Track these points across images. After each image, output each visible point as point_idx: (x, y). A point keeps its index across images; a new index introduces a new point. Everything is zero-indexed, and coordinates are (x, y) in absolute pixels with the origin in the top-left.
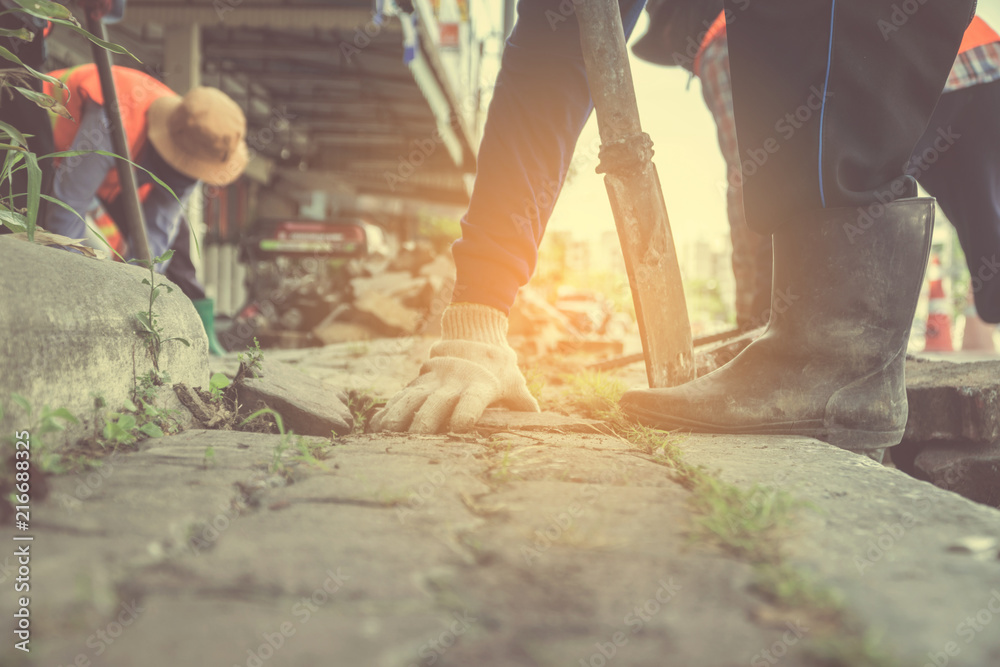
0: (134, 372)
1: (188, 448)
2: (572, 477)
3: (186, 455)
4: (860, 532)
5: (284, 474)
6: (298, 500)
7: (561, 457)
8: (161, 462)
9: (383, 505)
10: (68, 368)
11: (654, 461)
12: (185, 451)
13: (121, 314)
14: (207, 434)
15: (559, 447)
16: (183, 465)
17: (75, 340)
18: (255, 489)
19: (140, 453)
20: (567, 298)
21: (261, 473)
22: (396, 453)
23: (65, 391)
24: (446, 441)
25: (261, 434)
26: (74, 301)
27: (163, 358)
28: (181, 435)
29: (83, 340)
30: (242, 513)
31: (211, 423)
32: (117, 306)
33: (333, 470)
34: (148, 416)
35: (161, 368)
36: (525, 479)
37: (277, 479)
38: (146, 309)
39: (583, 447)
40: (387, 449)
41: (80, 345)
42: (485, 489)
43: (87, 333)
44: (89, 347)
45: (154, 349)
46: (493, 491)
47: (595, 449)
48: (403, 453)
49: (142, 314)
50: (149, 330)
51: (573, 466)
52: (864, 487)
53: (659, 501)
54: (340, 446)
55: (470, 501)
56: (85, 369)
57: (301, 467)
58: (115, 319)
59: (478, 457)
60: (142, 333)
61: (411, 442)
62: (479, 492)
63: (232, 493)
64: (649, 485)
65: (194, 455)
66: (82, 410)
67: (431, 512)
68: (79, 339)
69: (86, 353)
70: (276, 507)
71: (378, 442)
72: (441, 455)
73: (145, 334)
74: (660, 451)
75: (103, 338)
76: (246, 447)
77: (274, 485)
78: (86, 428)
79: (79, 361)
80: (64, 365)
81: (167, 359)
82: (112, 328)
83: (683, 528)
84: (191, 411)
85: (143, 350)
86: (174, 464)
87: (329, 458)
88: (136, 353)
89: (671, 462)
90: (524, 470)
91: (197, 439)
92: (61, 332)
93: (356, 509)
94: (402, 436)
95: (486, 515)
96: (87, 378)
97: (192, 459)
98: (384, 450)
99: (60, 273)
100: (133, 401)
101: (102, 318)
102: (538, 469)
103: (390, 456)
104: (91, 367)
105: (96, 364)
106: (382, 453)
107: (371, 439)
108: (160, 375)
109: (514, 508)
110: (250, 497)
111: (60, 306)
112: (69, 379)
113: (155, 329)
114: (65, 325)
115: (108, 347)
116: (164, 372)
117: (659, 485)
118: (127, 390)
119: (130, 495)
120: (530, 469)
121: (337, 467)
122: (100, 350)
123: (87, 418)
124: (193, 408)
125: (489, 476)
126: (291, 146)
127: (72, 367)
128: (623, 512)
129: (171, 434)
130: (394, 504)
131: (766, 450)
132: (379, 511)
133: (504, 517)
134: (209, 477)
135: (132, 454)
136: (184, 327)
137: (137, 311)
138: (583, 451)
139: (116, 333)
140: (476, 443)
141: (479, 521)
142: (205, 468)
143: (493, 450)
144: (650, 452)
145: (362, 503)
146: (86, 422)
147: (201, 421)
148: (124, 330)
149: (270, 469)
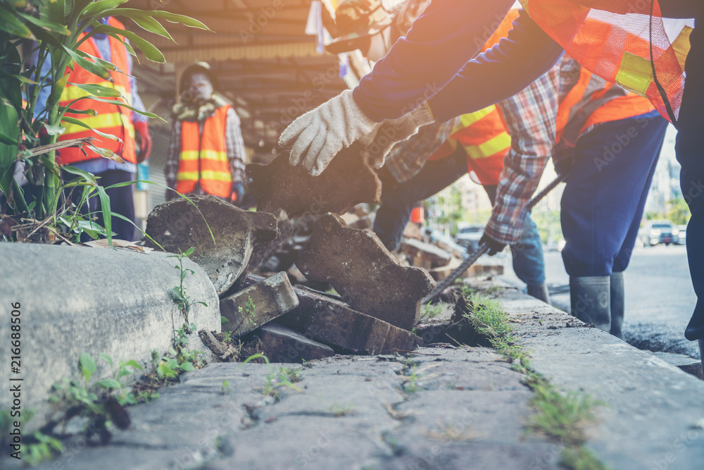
0: (173, 327)
1: (211, 378)
2: (457, 386)
3: (211, 384)
4: (638, 418)
5: (272, 395)
6: (282, 415)
7: (451, 370)
8: (195, 391)
9: (336, 415)
10: (133, 331)
11: (512, 369)
12: (210, 381)
13: (163, 289)
14: (223, 367)
15: (451, 361)
16: (210, 392)
17: (136, 312)
18: (255, 408)
19: (181, 384)
20: (463, 231)
21: (258, 395)
22: (344, 374)
23: (132, 346)
24: (377, 361)
25: (257, 364)
26: (133, 286)
27: (191, 315)
28: (206, 369)
29: (140, 312)
30: (248, 427)
31: (224, 357)
32: (160, 285)
33: (304, 390)
34: (184, 357)
35: (190, 322)
36: (426, 389)
37: (269, 399)
38: (178, 285)
39: (467, 360)
40: (338, 372)
41: (139, 314)
42: (400, 398)
43: (143, 306)
44: (145, 315)
45: (185, 310)
46: (406, 400)
47: (474, 362)
48: (349, 374)
49: (176, 288)
50: (181, 299)
51: (458, 378)
52: (648, 382)
53: (511, 402)
54: (307, 369)
55: (390, 409)
56: (143, 329)
57: (283, 388)
58: (160, 294)
59: (398, 373)
60: (176, 301)
61: (353, 364)
62: (396, 401)
63: (242, 412)
64: (507, 389)
65: (216, 384)
66: (142, 357)
67: (366, 419)
68: (138, 311)
69: (143, 319)
70: (269, 422)
71: (332, 364)
72: (373, 373)
73: (178, 300)
74: (517, 361)
75: (153, 308)
76: (248, 375)
77: (267, 403)
78: (146, 367)
79: (139, 326)
80: (130, 329)
81: (193, 314)
82: (158, 301)
83: (524, 422)
84: (211, 349)
85: (178, 312)
86: (204, 392)
87: (301, 380)
88: (174, 314)
89: (524, 369)
90: (426, 383)
91: (216, 371)
92: (127, 308)
93: (318, 419)
94: (348, 359)
95: (401, 418)
96: (145, 335)
97: (214, 387)
98: (336, 372)
99: (124, 269)
100: (174, 347)
101: (151, 295)
102: (435, 381)
103: (340, 377)
104: (147, 328)
105: (149, 325)
106: (335, 374)
107: (328, 363)
108: (190, 327)
109: (418, 413)
110: (253, 413)
111: (126, 291)
112: (134, 338)
113: (185, 297)
114: (129, 304)
115: (156, 313)
116: (192, 324)
117: (514, 389)
118: (170, 339)
119: (178, 417)
120: (431, 381)
121: (306, 387)
122: (151, 316)
123: (146, 361)
124: (212, 348)
125: (404, 388)
126: (265, 138)
127: (135, 330)
128: (487, 412)
129: (199, 368)
130: (343, 414)
131: (589, 355)
132: (333, 420)
133: (411, 419)
134: (225, 400)
135: (177, 385)
136: (203, 292)
137: (173, 287)
138: (466, 363)
139: (161, 303)
140: (396, 361)
141: (397, 423)
142: (223, 394)
143: (407, 367)
144: (510, 361)
145: (323, 414)
146: (145, 364)
147: (218, 357)
148: (166, 300)
149: (264, 392)
